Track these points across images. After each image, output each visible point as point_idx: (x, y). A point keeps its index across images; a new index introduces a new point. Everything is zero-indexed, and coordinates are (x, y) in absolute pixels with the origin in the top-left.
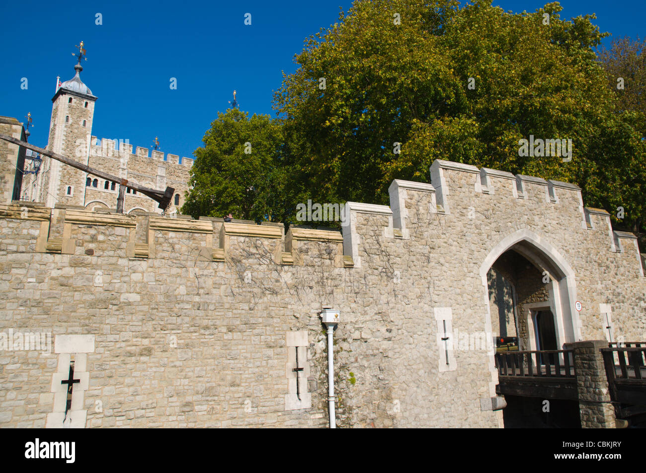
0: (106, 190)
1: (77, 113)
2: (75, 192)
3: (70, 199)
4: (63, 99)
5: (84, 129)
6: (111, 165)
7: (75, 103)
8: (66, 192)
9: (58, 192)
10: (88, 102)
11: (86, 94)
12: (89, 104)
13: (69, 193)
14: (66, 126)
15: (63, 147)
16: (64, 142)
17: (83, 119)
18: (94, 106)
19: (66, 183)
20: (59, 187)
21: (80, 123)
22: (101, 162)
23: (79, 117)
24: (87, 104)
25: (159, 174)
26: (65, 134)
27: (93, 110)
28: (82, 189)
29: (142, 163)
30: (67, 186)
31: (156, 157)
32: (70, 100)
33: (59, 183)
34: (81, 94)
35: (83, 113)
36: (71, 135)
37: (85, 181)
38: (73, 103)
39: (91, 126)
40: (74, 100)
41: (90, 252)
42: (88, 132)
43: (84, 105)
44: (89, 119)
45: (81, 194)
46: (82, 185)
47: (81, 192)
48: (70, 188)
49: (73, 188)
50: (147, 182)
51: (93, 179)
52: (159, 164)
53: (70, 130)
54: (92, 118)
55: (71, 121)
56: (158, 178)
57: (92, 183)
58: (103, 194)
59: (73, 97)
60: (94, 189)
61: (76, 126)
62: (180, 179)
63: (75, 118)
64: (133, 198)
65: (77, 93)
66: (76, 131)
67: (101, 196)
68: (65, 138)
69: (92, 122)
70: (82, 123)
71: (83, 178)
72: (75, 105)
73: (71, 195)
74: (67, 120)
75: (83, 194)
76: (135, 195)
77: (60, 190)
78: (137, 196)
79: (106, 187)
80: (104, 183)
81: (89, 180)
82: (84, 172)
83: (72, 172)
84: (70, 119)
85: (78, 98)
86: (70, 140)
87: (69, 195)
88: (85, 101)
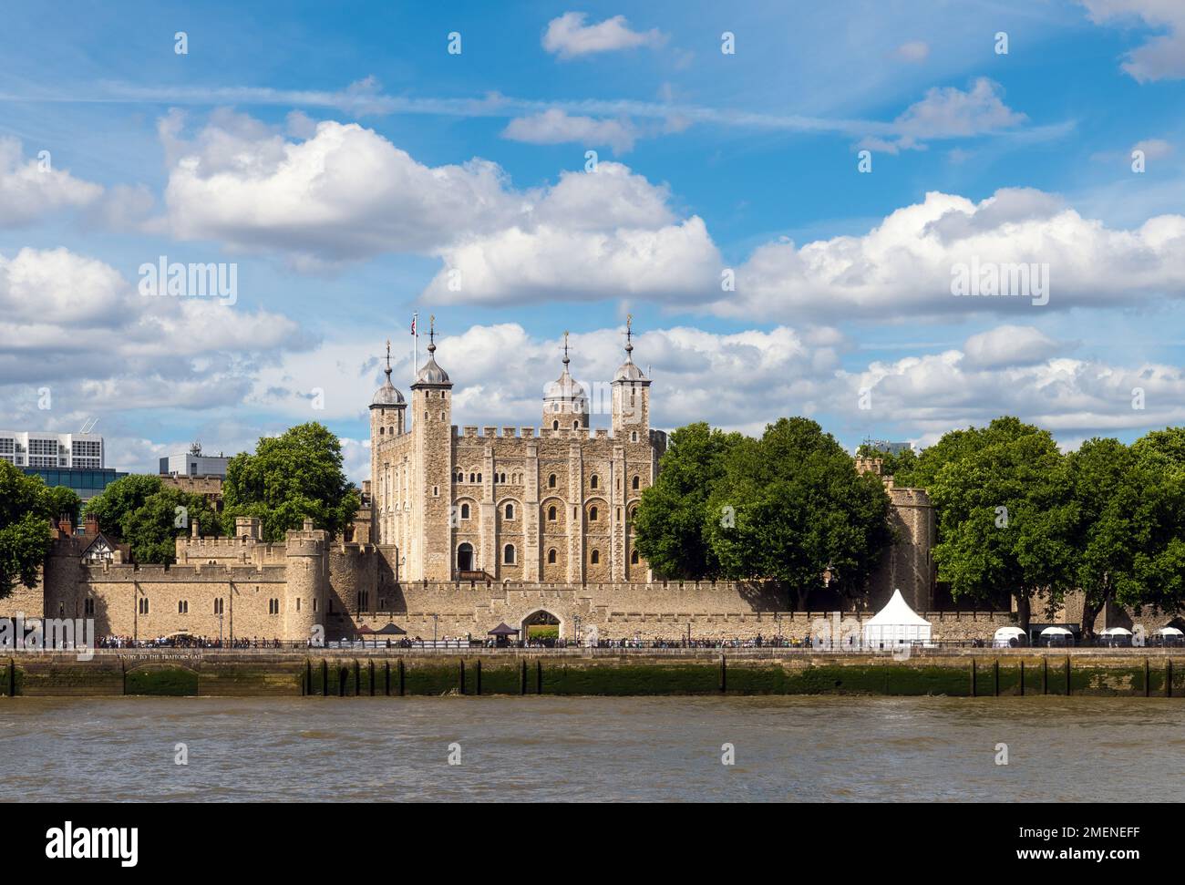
0: (472, 485)
1: (436, 405)
2: (441, 491)
3: (437, 499)
4: (420, 394)
5: (444, 423)
6: (475, 455)
7: (432, 396)
8: (433, 493)
9: (426, 494)
10: (445, 391)
11: (441, 382)
12: (445, 393)
13: (436, 493)
14: (426, 424)
15: (425, 447)
16: (426, 440)
17: (442, 411)
19: (433, 484)
20: (425, 489)
21: (438, 417)
22: (465, 454)
23: (437, 411)
24: (443, 393)
25: (530, 454)
26: (426, 432)
28: (447, 488)
29: (510, 446)
30: (433, 487)
31: (526, 434)
32: (427, 393)
33: (426, 485)
34: (437, 385)
35: (441, 405)
36: (432, 431)
38: (430, 397)
40: (430, 393)
42: (447, 425)
43: (441, 395)
44: (447, 410)
46: (447, 482)
47: (447, 490)
48: (436, 488)
49: (438, 487)
50: (516, 466)
51: (458, 474)
52: (529, 444)
53: (430, 427)
55: (430, 417)
56: (528, 460)
57: (457, 479)
58: (470, 489)
59: (429, 390)
60: (459, 485)
61: (435, 421)
62: (555, 457)
64: (502, 489)
65: (433, 385)
66: (435, 426)
67: (468, 491)
68: (425, 436)
70: (440, 417)
71: (448, 475)
72: (432, 398)
73: (438, 496)
74: (426, 417)
75: (449, 492)
76: (503, 484)
77: (427, 492)
78: (506, 484)
79: (472, 480)
80: (469, 476)
81: (454, 476)
82: (449, 469)
83: (437, 472)
84: (429, 414)
85: (434, 390)
86: (431, 437)
87: (436, 496)
88: (442, 391)
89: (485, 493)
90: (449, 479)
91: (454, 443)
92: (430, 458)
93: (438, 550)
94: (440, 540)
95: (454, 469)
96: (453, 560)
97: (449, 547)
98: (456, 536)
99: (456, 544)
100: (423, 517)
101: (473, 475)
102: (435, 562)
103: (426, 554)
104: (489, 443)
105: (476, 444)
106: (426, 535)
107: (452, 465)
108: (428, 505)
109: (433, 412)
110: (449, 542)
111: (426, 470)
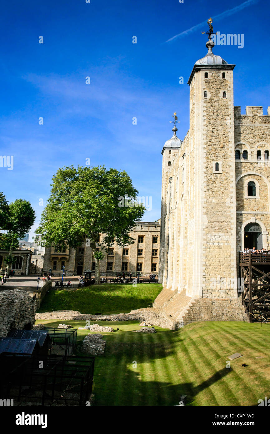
0: (259, 161)
1: (215, 85)
2: (223, 167)
3: (219, 176)
4: (199, 76)
5: (225, 100)
6: (261, 132)
7: (212, 76)
8: (214, 169)
9: (205, 170)
10: (225, 72)
11: (222, 64)
12: (226, 74)
13: (217, 169)
14: (205, 102)
15: (205, 123)
17: (222, 91)
18: (232, 75)
19: (213, 160)
20: (205, 165)
21: (219, 95)
22: (250, 131)
23: (218, 89)
24: (224, 74)
26: (205, 109)
27: (232, 79)
28: (231, 164)
30: (214, 163)
32: (206, 74)
33: (205, 160)
34: (216, 66)
35: (222, 84)
36: (212, 109)
38: (209, 77)
39: (232, 96)
40: (209, 74)
42: (229, 103)
43: (221, 76)
44: (229, 89)
45: (231, 168)
46: (230, 159)
47: (230, 166)
48: (217, 164)
49: (220, 163)
51: (242, 151)
53: (209, 105)
54: (232, 87)
55: (209, 96)
57: (241, 155)
58: (256, 165)
59: (208, 71)
60: (245, 161)
61: (215, 99)
65: (212, 66)
66: (216, 104)
67: (254, 167)
68: (205, 114)
69: (232, 92)
70: (221, 95)
71: (231, 152)
72: (212, 78)
73: (220, 171)
74: (205, 95)
75: (233, 168)
77: (207, 167)
79: (259, 157)
80: (255, 153)
81: (238, 153)
82: (232, 145)
83: (218, 147)
84: (208, 93)
85: (214, 71)
86: (211, 114)
87: (217, 172)
88: (222, 72)
90: (233, 155)
91: (238, 121)
92: (211, 134)
93: (220, 230)
94: (221, 219)
95: (238, 145)
96: (238, 241)
97: (234, 226)
98: (241, 215)
99: (241, 223)
100: (202, 194)
101: (259, 152)
102: (216, 244)
103: (206, 234)
105: (261, 122)
106: (206, 213)
107: (235, 142)
108: (208, 182)
109: (213, 90)
110: (234, 221)
111: (205, 146)
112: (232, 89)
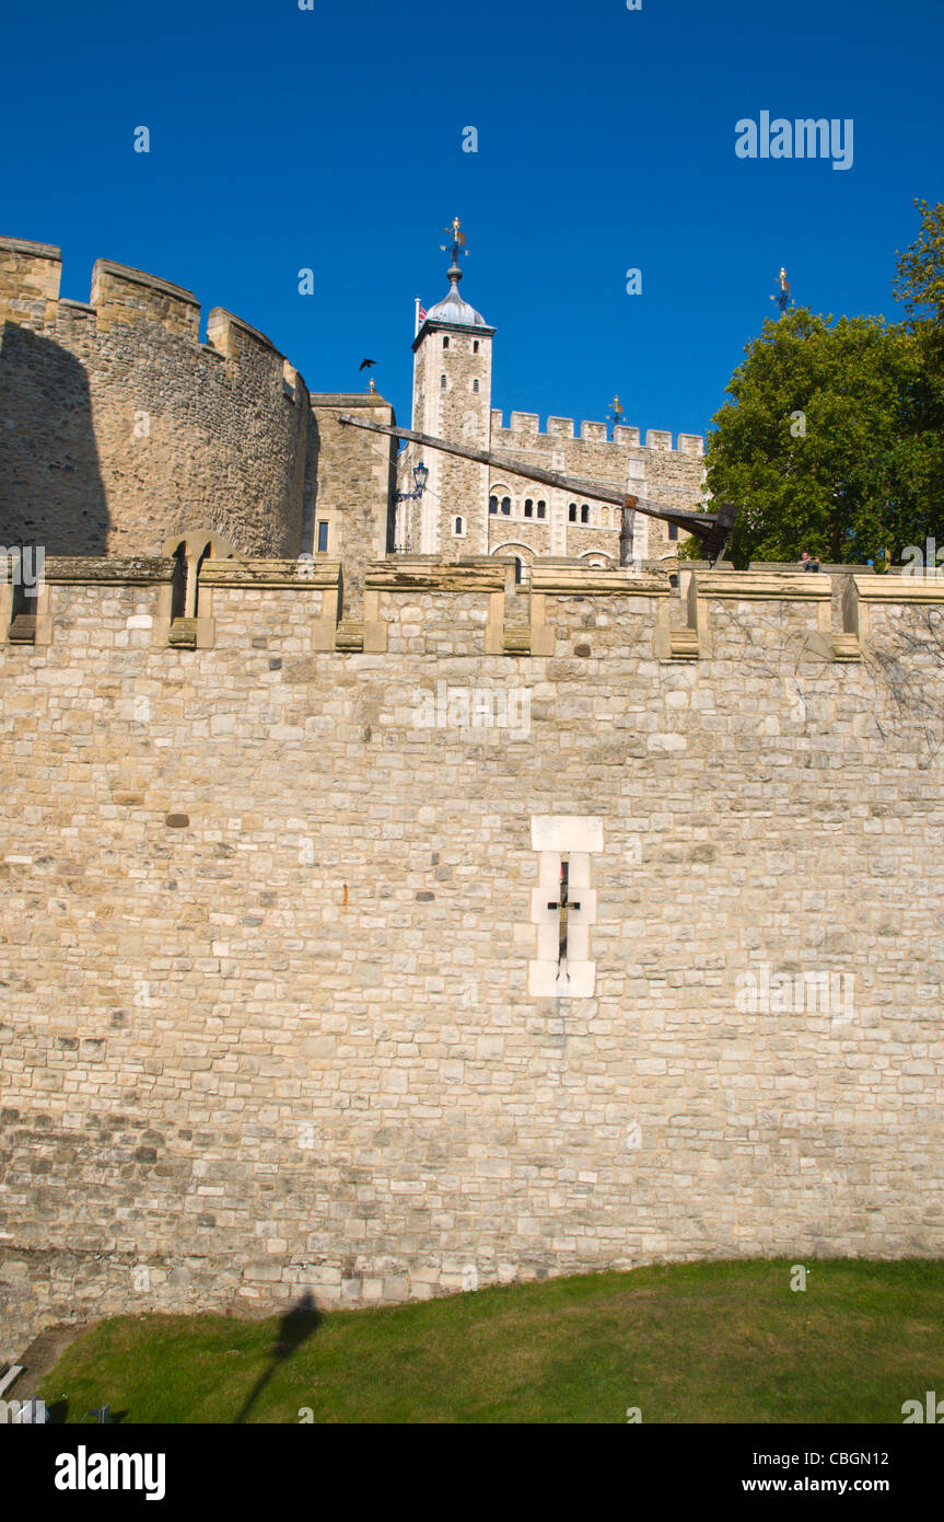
0: (527, 520)
1: (460, 365)
2: (468, 527)
3: (461, 542)
4: (434, 341)
5: (477, 398)
7: (456, 346)
8: (454, 529)
9: (439, 530)
10: (479, 340)
11: (473, 324)
12: (480, 345)
13: (459, 530)
14: (442, 397)
16: (441, 429)
17: (472, 378)
18: (489, 347)
19: (453, 512)
20: (439, 521)
21: (468, 386)
23: (465, 374)
24: (476, 344)
25: (632, 475)
26: (442, 411)
27: (490, 356)
28: (481, 521)
29: (596, 456)
30: (454, 517)
31: (623, 439)
32: (446, 341)
33: (439, 512)
34: (464, 327)
35: (472, 365)
36: (452, 414)
37: (486, 504)
38: (451, 348)
39: (489, 390)
40: (452, 342)
41: (583, 651)
42: (484, 403)
43: (472, 348)
44: (484, 375)
45: (482, 530)
46: (481, 512)
47: (480, 526)
48: (459, 520)
49: (464, 519)
51: (500, 499)
52: (631, 455)
53: (450, 402)
54: (489, 372)
55: (450, 385)
56: (630, 486)
57: (499, 507)
58: (523, 528)
59: (450, 336)
60: (505, 517)
61: (460, 393)
62: (676, 484)
63: (457, 377)
64: (582, 532)
65: (457, 326)
66: (461, 403)
67: (519, 531)
68: (442, 421)
69: (489, 381)
70: (470, 386)
71: (482, 498)
72: (455, 350)
73: (463, 535)
74: (444, 384)
75: (485, 529)
76: (586, 525)
77: (440, 525)
78: (590, 525)
79: (528, 513)
80: (523, 505)
81: (493, 502)
82: (484, 486)
83: (461, 488)
84: (448, 380)
85: (460, 336)
86: (452, 422)
87: (459, 535)
88: (473, 339)
89: (554, 538)
90: (485, 506)
91: (495, 441)
92: (449, 462)
95: (494, 487)
101: (529, 503)
104: (559, 446)
105: (534, 446)
107: (490, 481)
111: (440, 484)
112: (488, 375)
